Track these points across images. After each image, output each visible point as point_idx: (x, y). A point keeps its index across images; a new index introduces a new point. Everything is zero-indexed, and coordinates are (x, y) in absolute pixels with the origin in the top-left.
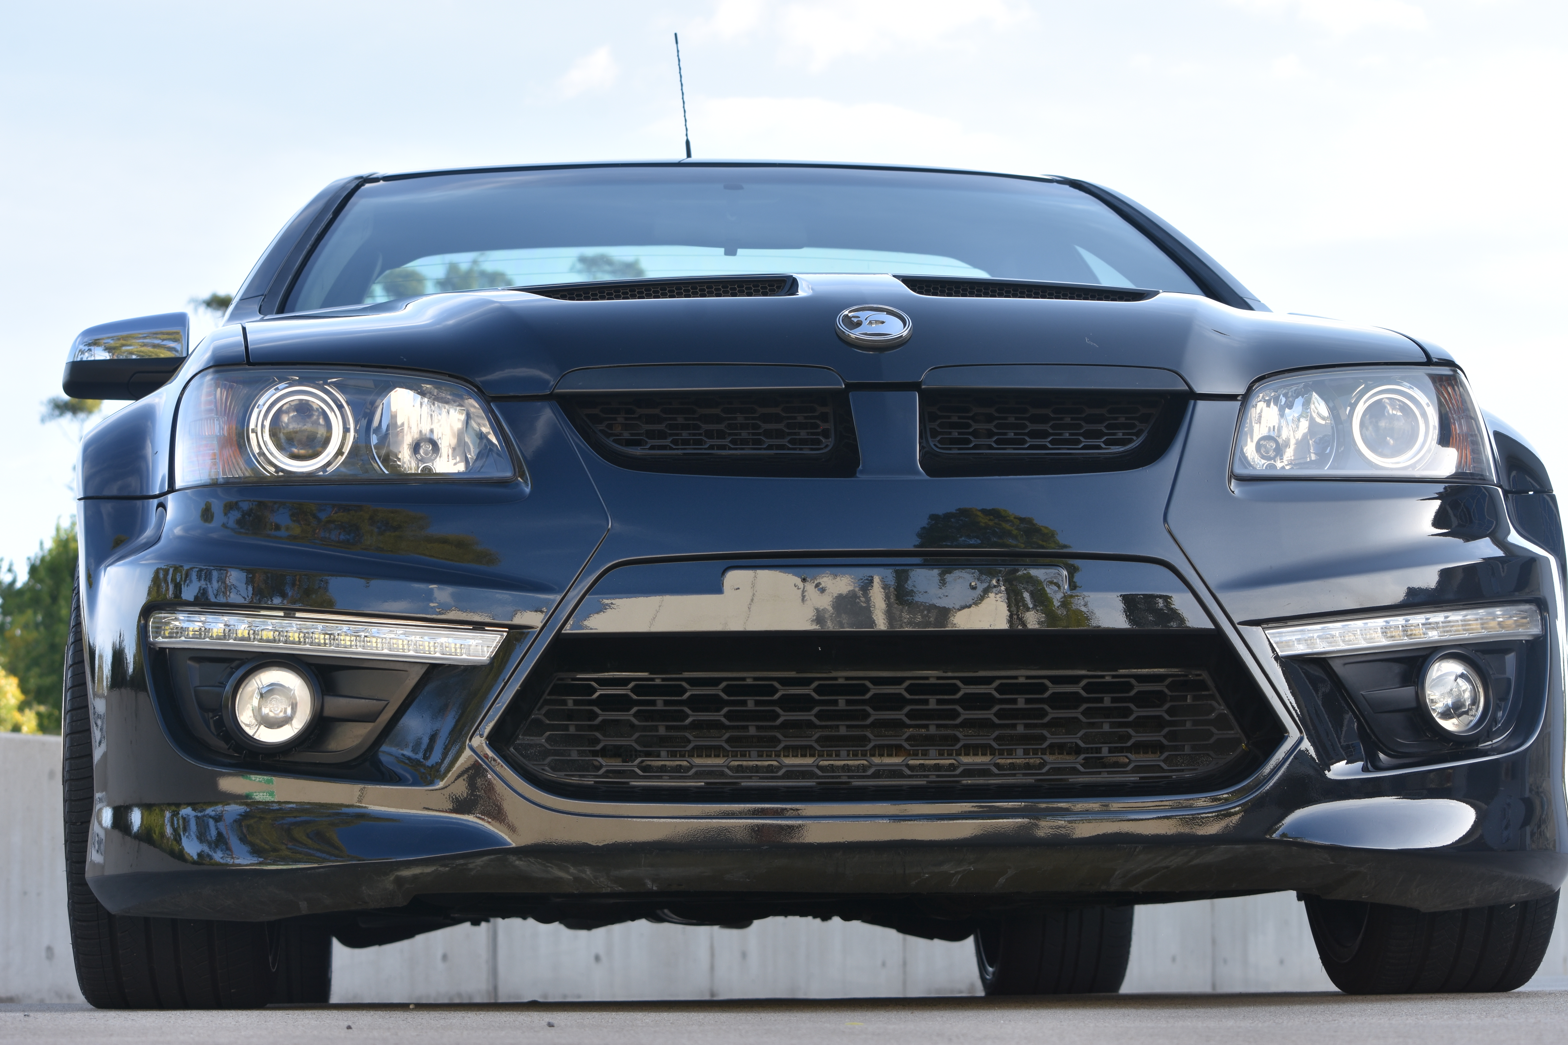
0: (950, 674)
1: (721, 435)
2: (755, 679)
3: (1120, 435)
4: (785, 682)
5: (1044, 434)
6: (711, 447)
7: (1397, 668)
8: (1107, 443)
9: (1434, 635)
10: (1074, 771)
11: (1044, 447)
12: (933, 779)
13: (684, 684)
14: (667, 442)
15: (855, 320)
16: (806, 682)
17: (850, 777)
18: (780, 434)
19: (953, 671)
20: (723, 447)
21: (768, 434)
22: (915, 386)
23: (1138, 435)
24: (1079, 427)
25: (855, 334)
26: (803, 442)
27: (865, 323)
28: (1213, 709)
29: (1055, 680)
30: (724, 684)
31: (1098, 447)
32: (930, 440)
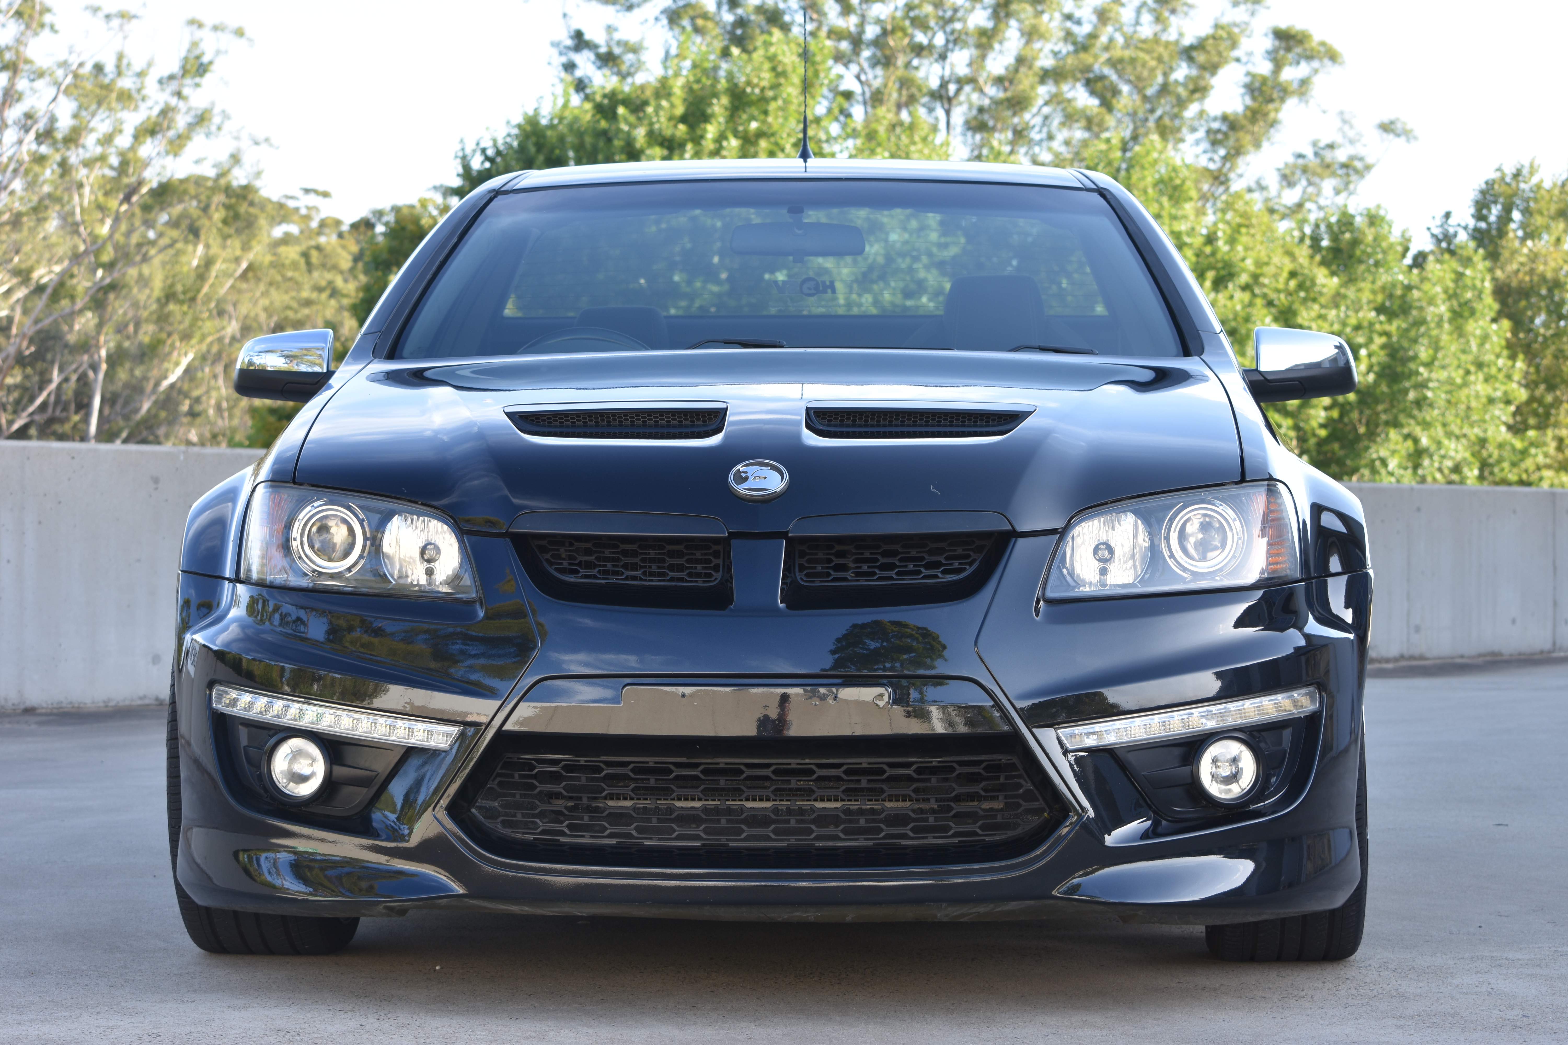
0: (807, 761)
1: (634, 567)
2: (656, 763)
3: (956, 564)
4: (678, 765)
5: (891, 567)
6: (627, 578)
7: (1177, 751)
8: (943, 572)
9: (1210, 724)
10: (905, 836)
11: (891, 578)
12: (793, 842)
13: (602, 765)
14: (594, 572)
15: (744, 475)
16: (696, 766)
17: (728, 840)
18: (680, 568)
19: (810, 758)
20: (634, 578)
21: (672, 567)
22: (784, 535)
23: (971, 564)
24: (923, 558)
25: (741, 489)
26: (698, 575)
27: (751, 479)
28: (1020, 786)
29: (892, 765)
30: (632, 766)
31: (936, 577)
32: (797, 574)
